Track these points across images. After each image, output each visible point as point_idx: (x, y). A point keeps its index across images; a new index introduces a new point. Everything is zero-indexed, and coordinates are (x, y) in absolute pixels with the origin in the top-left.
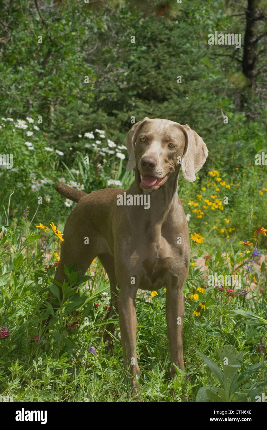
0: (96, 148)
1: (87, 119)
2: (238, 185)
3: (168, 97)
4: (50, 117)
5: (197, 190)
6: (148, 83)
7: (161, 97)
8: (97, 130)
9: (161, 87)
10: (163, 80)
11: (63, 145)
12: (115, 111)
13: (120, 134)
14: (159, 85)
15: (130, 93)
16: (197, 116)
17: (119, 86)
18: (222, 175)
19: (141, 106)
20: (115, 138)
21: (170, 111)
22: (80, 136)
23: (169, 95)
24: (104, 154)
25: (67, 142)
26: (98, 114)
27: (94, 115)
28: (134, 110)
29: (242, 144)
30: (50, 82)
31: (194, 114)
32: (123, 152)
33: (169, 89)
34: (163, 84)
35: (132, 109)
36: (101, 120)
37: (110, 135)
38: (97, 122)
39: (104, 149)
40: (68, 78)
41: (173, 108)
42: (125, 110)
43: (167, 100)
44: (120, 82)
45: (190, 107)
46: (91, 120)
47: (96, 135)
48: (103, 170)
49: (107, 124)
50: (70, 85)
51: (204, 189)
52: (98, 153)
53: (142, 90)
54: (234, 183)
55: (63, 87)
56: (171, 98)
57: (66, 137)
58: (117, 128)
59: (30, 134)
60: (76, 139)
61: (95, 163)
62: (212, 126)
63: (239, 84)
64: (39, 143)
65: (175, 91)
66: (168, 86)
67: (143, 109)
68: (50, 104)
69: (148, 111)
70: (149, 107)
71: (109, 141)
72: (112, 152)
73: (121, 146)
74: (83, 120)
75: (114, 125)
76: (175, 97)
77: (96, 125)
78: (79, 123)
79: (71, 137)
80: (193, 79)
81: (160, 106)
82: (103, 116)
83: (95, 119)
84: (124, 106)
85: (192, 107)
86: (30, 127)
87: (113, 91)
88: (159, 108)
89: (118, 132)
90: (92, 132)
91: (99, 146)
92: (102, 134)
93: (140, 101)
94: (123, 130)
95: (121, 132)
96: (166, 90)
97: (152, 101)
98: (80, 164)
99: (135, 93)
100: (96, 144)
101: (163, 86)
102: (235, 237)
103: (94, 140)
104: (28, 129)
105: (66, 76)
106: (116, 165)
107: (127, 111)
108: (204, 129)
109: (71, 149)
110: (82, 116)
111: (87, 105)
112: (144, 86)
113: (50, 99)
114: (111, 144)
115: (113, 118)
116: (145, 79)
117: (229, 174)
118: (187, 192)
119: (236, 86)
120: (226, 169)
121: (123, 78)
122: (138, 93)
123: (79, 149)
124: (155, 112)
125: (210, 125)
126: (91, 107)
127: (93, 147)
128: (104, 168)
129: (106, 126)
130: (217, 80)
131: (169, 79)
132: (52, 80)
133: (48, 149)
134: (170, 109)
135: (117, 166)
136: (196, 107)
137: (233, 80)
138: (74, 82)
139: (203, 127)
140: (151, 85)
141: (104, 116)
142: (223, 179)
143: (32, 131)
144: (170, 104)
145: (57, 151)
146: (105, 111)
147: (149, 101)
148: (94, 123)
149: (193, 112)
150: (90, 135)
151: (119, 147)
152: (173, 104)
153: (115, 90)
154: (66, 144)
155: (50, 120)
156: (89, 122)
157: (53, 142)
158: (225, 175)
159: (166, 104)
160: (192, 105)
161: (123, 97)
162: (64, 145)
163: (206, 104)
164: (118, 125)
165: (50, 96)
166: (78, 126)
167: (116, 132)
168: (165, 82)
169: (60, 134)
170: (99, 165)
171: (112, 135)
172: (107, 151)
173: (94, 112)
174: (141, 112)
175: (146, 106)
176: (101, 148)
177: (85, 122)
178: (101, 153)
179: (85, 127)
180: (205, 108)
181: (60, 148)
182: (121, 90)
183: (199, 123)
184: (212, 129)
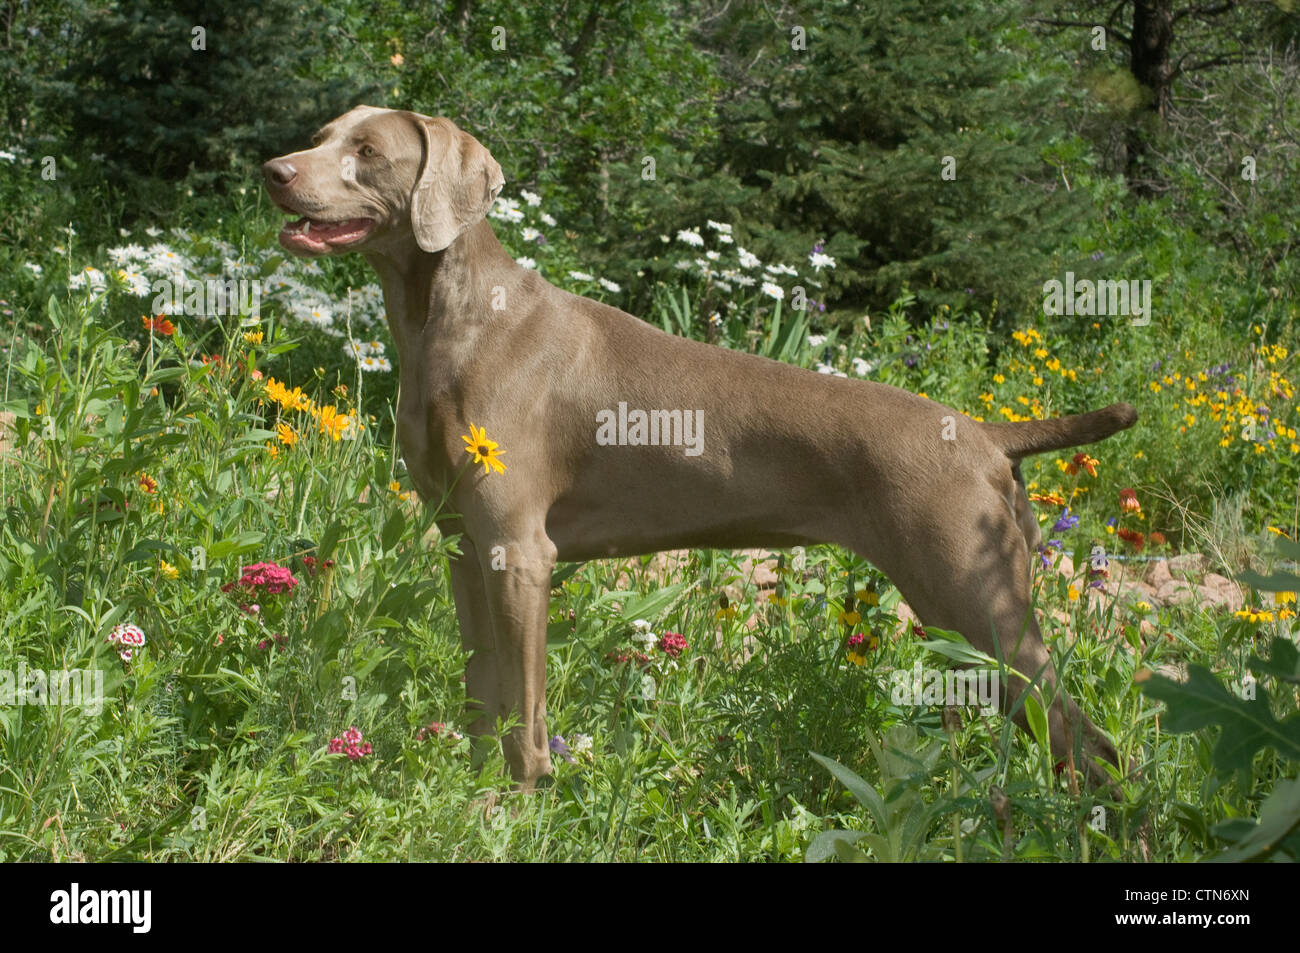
0: (705, 270)
1: (688, 195)
2: (1099, 370)
3: (908, 132)
4: (600, 196)
5: (983, 382)
6: (852, 93)
7: (890, 134)
8: (711, 224)
9: (888, 105)
10: (893, 86)
11: (621, 266)
12: (761, 173)
13: (775, 234)
14: (881, 101)
15: (803, 123)
16: (986, 183)
17: (774, 105)
18: (1054, 342)
19: (834, 157)
20: (761, 244)
21: (911, 169)
22: (666, 239)
23: (912, 127)
24: (728, 288)
25: (633, 256)
26: (718, 180)
27: (706, 183)
28: (815, 168)
29: (1108, 260)
30: (597, 100)
31: (978, 179)
32: (783, 281)
33: (910, 110)
34: (894, 98)
35: (810, 165)
36: (725, 196)
37: (749, 238)
38: (714, 200)
39: (726, 274)
40: (645, 87)
41: (919, 161)
42: (791, 169)
43: (903, 139)
44: (777, 92)
45: (968, 158)
46: (697, 197)
47: (709, 236)
48: (725, 331)
49: (740, 206)
50: (649, 107)
51: (999, 379)
52: (712, 284)
53: (836, 113)
54: (1087, 365)
55: (633, 112)
56: (916, 136)
57: (630, 245)
58: (767, 217)
59: (530, 234)
60: (658, 248)
61: (704, 312)
62: (1027, 211)
63: (1120, 101)
64: (557, 261)
65: (924, 115)
66: (909, 104)
67: (840, 167)
68: (598, 157)
69: (852, 171)
70: (855, 160)
71: (742, 251)
72: (749, 281)
73: (776, 266)
74: (675, 198)
75: (760, 208)
76: (926, 132)
77: (709, 211)
78: (664, 206)
79: (645, 243)
80: (977, 82)
81: (888, 156)
82: (729, 185)
83: (708, 194)
84: (789, 157)
85: (973, 158)
86: (531, 218)
87: (755, 119)
88: (883, 162)
89: (772, 227)
90: (697, 229)
91: (714, 265)
92: (725, 232)
93: (832, 142)
94: (785, 223)
95: (778, 227)
96: (900, 113)
97: (863, 145)
98: (665, 315)
99: (817, 121)
100: (706, 259)
101: (894, 103)
102: (1087, 511)
103: (702, 250)
104: (526, 222)
105: (638, 81)
106: (765, 316)
107: (796, 173)
108: (1006, 219)
109: (640, 274)
110: (672, 186)
111: (688, 156)
112: (844, 102)
113: (598, 145)
114: (748, 259)
115: (758, 191)
116: (843, 86)
117: (1074, 341)
118: (956, 388)
119: (1113, 107)
120: (1067, 327)
121: (783, 83)
122: (825, 121)
123: (664, 275)
124: (872, 173)
125: (1021, 207)
126: (697, 160)
127: (700, 268)
128: (730, 325)
129: (736, 213)
130: (1041, 86)
131: (911, 83)
132: (602, 95)
133: (578, 275)
134: (910, 164)
135: (768, 320)
136: (984, 159)
137: (1103, 90)
138: (661, 98)
139: (1004, 212)
140: (859, 100)
141: (731, 186)
142: (1054, 353)
143: (535, 227)
144: (912, 150)
145: (604, 282)
146: (735, 170)
147: (856, 143)
148: (704, 205)
149: (974, 171)
150: (692, 237)
151: (771, 268)
152: (920, 152)
153: (761, 115)
154: (630, 263)
155: (601, 203)
156: (692, 202)
157: (596, 257)
158: (1061, 343)
159: (902, 151)
160: (971, 152)
161: (784, 133)
162: (624, 265)
163: (1009, 149)
164: (771, 210)
165: (598, 137)
166: (660, 213)
167: (766, 229)
168: (899, 92)
169: (616, 238)
170: (716, 317)
171: (754, 235)
172: (736, 279)
173: (706, 175)
174: (832, 173)
175: (848, 157)
176: (719, 272)
177: (683, 203)
178: (721, 284)
179: (682, 215)
180: (1009, 161)
181: (612, 273)
182: (780, 114)
183: (992, 202)
184: (1030, 219)
